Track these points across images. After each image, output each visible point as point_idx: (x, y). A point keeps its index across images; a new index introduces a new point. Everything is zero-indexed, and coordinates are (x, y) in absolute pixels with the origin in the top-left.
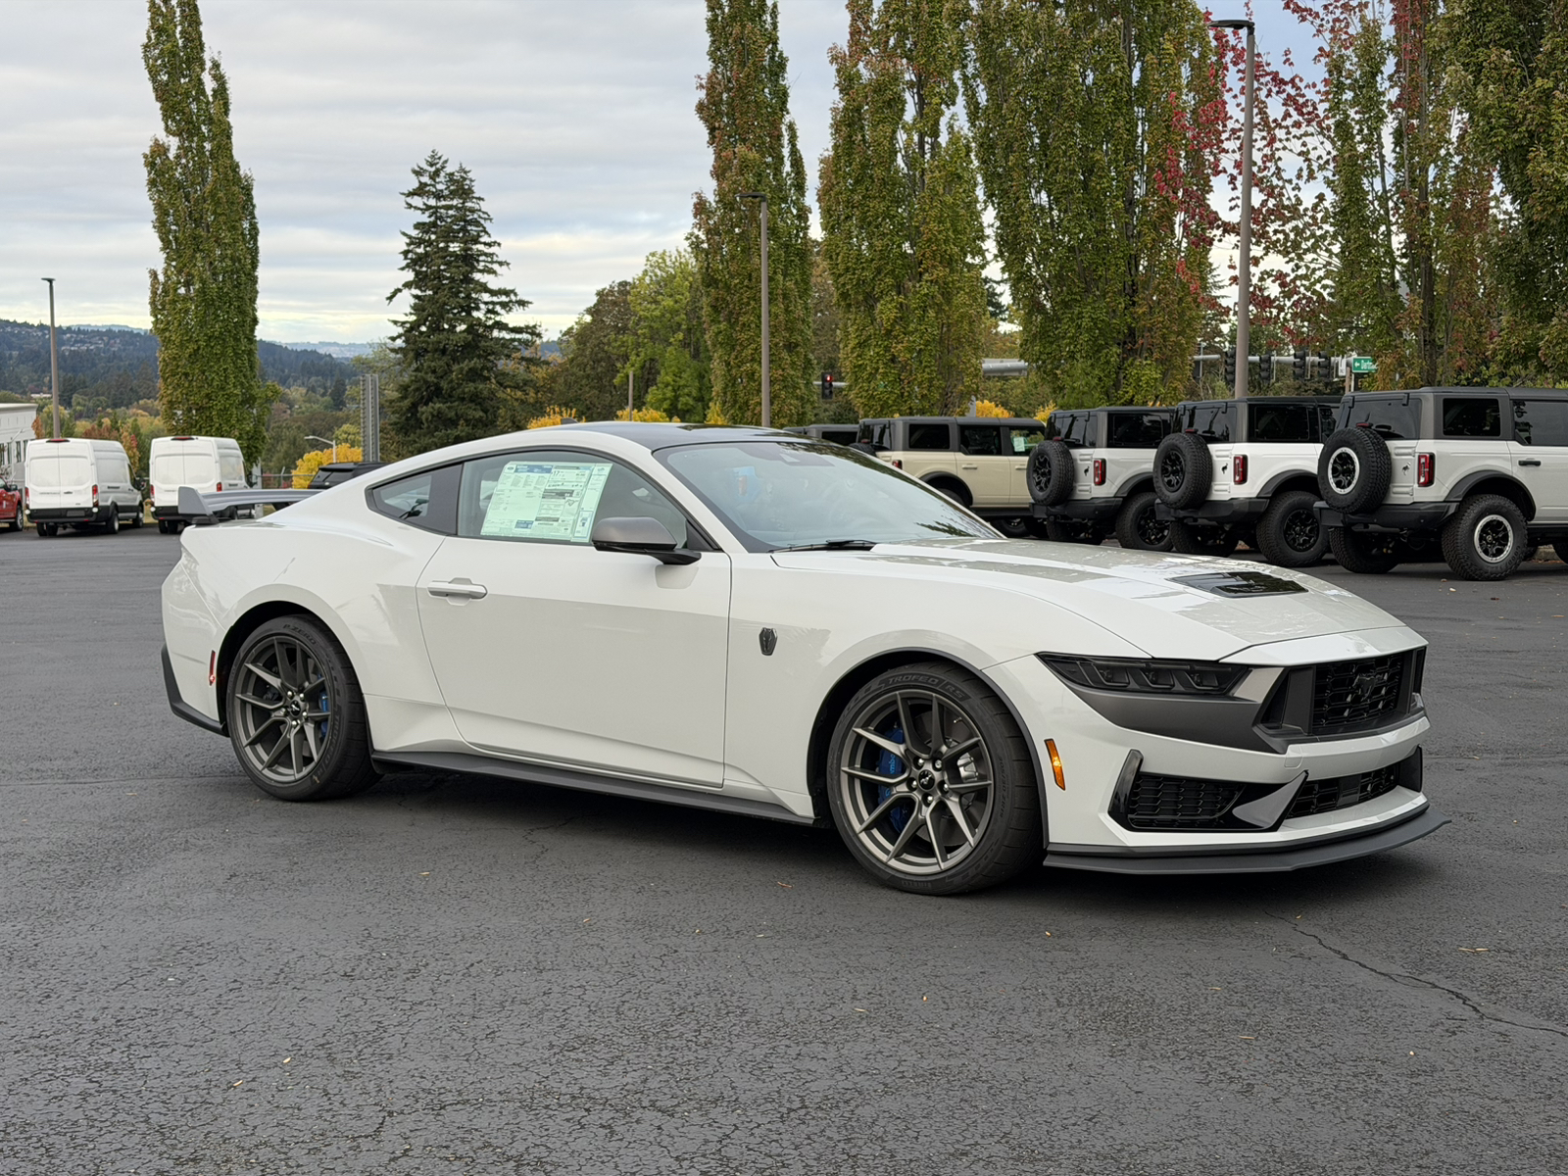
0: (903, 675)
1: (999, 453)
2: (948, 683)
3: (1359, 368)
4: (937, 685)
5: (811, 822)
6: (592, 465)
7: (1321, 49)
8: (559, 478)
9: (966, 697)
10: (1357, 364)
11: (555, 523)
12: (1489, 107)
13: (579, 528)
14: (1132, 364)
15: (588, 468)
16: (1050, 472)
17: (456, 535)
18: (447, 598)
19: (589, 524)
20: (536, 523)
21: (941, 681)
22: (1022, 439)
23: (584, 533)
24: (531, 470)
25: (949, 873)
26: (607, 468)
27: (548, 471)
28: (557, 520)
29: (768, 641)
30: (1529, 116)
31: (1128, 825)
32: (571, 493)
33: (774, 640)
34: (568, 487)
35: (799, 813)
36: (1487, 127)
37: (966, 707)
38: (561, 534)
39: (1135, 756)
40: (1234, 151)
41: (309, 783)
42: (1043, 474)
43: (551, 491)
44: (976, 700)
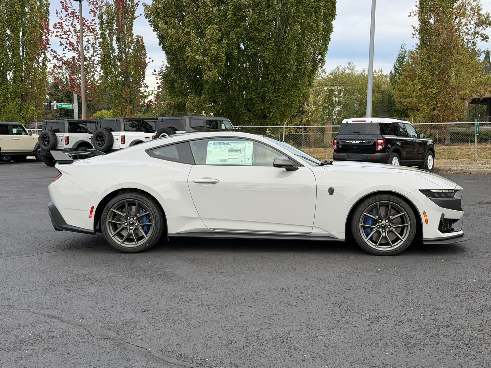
0: (380, 198)
1: (8, 134)
2: (395, 199)
3: (61, 107)
4: (391, 199)
5: (344, 240)
6: (245, 142)
7: (91, 10)
8: (233, 146)
9: (401, 202)
10: (60, 106)
11: (237, 160)
12: (172, 35)
13: (247, 160)
14: (24, 104)
15: (244, 143)
16: (49, 141)
17: (195, 164)
18: (202, 184)
19: (251, 159)
20: (228, 160)
21: (392, 199)
22: (15, 129)
23: (250, 162)
24: (220, 144)
25: (396, 249)
26: (252, 143)
27: (228, 144)
28: (238, 159)
29: (331, 191)
30: (183, 39)
31: (443, 232)
32: (241, 151)
33: (333, 190)
34: (239, 149)
35: (340, 238)
36: (172, 41)
37: (401, 205)
38: (240, 163)
39: (443, 215)
40: (65, 39)
41: (144, 246)
42: (46, 141)
43: (232, 150)
44: (403, 203)
